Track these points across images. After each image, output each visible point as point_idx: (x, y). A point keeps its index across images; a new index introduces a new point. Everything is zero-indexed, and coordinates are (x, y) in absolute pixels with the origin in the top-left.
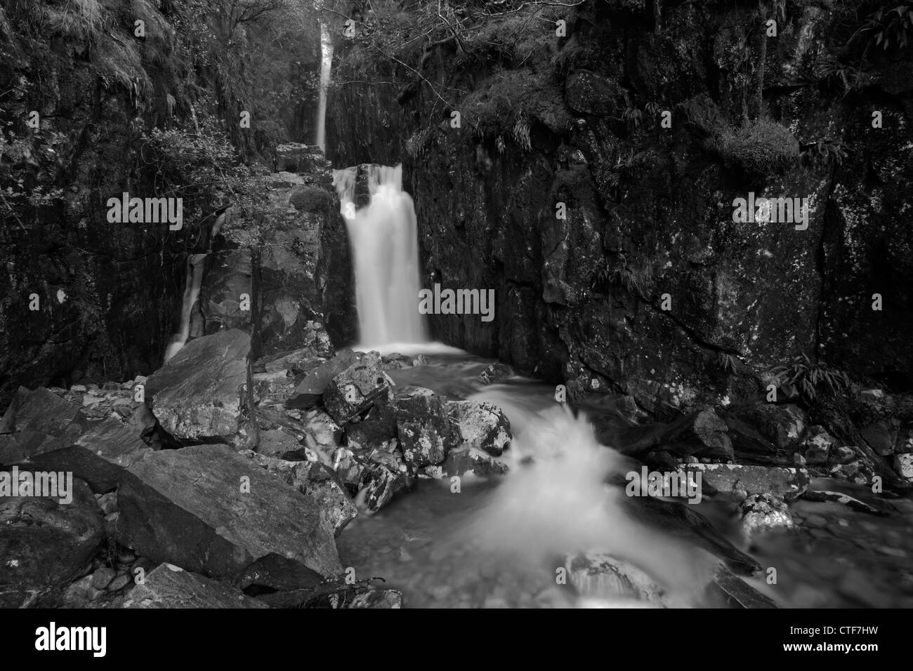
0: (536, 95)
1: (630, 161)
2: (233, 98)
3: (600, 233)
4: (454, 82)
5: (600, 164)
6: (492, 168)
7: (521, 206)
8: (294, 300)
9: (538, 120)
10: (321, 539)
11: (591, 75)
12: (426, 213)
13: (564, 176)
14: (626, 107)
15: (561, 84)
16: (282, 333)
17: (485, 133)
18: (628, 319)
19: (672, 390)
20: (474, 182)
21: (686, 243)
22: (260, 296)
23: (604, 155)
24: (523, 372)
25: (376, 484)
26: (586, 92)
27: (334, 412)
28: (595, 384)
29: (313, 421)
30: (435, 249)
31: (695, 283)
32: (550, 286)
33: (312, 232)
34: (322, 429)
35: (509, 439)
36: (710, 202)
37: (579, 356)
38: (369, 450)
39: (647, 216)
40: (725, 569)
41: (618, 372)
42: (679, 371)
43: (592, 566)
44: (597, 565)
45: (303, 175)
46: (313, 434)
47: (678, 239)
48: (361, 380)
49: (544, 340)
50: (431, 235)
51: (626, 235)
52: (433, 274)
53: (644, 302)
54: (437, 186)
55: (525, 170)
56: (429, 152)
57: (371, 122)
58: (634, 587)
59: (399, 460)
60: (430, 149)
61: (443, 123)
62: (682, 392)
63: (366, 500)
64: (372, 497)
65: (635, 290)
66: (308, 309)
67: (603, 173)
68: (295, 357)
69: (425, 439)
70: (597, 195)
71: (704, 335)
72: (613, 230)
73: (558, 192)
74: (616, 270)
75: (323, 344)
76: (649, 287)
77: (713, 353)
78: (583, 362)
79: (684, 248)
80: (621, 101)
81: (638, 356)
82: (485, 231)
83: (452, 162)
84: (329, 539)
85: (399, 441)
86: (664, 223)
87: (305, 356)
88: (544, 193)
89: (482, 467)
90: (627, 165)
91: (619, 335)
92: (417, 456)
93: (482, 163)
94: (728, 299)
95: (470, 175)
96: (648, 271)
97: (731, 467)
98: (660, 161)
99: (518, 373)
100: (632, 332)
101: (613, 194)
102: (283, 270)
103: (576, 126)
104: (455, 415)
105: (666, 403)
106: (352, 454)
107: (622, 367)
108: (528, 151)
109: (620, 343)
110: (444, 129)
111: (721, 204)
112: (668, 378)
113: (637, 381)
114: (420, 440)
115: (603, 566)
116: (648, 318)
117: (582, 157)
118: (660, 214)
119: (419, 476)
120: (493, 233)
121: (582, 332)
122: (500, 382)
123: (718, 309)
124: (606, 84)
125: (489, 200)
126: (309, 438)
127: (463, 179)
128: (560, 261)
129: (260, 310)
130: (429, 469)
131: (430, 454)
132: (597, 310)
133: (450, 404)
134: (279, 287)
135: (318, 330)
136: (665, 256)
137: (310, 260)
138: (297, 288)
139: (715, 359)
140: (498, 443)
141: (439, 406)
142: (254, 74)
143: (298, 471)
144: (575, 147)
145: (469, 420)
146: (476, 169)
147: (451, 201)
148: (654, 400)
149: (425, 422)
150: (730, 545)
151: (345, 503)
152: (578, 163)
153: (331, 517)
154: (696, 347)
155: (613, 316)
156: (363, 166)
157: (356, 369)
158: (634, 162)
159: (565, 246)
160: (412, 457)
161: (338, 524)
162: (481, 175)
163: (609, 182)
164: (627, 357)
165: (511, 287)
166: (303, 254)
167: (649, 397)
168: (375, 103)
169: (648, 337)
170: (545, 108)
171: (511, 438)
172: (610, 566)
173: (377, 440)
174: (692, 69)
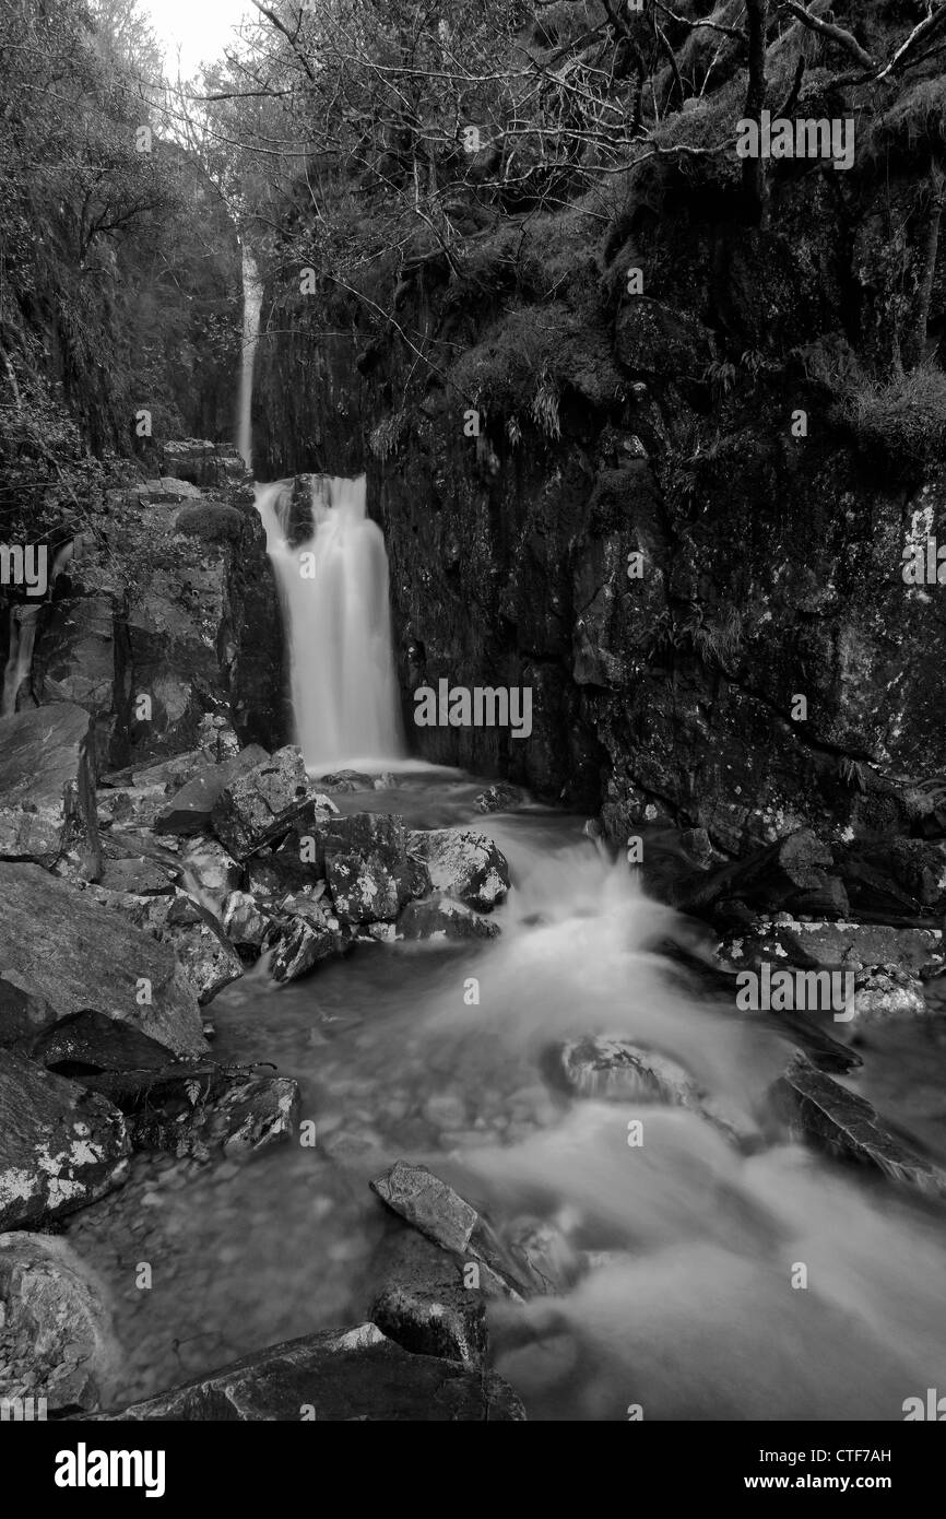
0: (569, 344)
1: (714, 450)
2: (90, 361)
3: (664, 571)
4: (444, 332)
5: (667, 458)
6: (499, 471)
7: (545, 531)
8: (183, 681)
9: (571, 385)
10: (174, 999)
11: (655, 305)
12: (401, 551)
13: (609, 477)
14: (711, 360)
15: (610, 325)
16: (162, 731)
17: (489, 412)
18: (702, 707)
19: (767, 820)
20: (474, 496)
21: (795, 582)
22: (128, 674)
23: (674, 444)
24: (543, 798)
25: (287, 943)
26: (648, 335)
27: (229, 839)
28: (651, 812)
29: (196, 852)
30: (414, 608)
31: (807, 645)
32: (585, 658)
33: (212, 575)
34: (209, 866)
35: (504, 887)
36: (834, 511)
37: (627, 769)
38: (282, 897)
39: (736, 541)
40: (803, 1061)
41: (685, 791)
42: (779, 788)
43: (601, 1057)
44: (609, 1055)
45: (207, 491)
46: (196, 872)
47: (782, 575)
48: (269, 790)
49: (577, 745)
50: (409, 587)
51: (704, 572)
52: (411, 650)
53: (729, 679)
54: (416, 506)
55: (552, 471)
56: (405, 451)
57: (320, 408)
58: (662, 1086)
59: (328, 912)
60: (407, 446)
61: (427, 401)
62: (782, 821)
63: (271, 968)
64: (279, 962)
65: (715, 659)
66: (205, 695)
67: (672, 472)
68: (179, 764)
69: (367, 879)
70: (661, 507)
71: (818, 730)
72: (684, 565)
73: (598, 506)
74: (685, 629)
75: (229, 749)
76: (736, 655)
77: (831, 759)
78: (633, 778)
79: (792, 590)
80: (703, 350)
81: (716, 766)
82: (489, 575)
83: (441, 465)
84: (188, 1002)
85: (327, 883)
86: (764, 549)
87: (195, 763)
88: (579, 509)
89: (458, 926)
90: (708, 457)
91: (688, 733)
92: (355, 905)
93: (486, 463)
94: (857, 670)
95: (467, 485)
96: (734, 629)
97: (841, 926)
98: (760, 448)
99: (535, 799)
100: (709, 728)
101: (684, 505)
102: (164, 633)
103: (631, 393)
104: (424, 851)
105: (757, 839)
106: (254, 901)
107: (692, 784)
108: (555, 439)
109: (689, 745)
110: (428, 410)
111: (850, 515)
112: (761, 801)
113: (713, 805)
114: (359, 881)
115: (618, 1057)
116: (733, 704)
117: (640, 447)
118: (757, 537)
119: (361, 938)
120: (501, 579)
121: (632, 731)
122: (505, 812)
123: (840, 687)
124: (679, 321)
125: (495, 525)
126: (187, 877)
127: (457, 490)
128: (600, 616)
129: (127, 696)
130: (374, 929)
131: (375, 904)
132: (655, 694)
133: (417, 836)
134: (160, 660)
135: (221, 728)
136: (762, 603)
137: (209, 619)
138: (188, 661)
139: (833, 767)
140: (488, 892)
141: (390, 830)
142: (132, 330)
143: (151, 909)
144: (628, 430)
145: (444, 858)
146: (476, 475)
147: (439, 529)
148: (740, 835)
149: (368, 855)
150: (822, 1032)
151: (220, 955)
152: (633, 458)
153: (197, 975)
154: (806, 750)
155: (679, 703)
156: (304, 477)
157: (263, 773)
158: (720, 451)
159: (608, 593)
160: (347, 907)
161: (208, 985)
162: (484, 485)
163: (680, 486)
164: (699, 769)
165: (526, 664)
166: (197, 609)
167: (731, 831)
168: (325, 376)
169: (733, 735)
170: (582, 366)
171: (508, 887)
172: (629, 1057)
173: (295, 882)
174: (818, 290)
